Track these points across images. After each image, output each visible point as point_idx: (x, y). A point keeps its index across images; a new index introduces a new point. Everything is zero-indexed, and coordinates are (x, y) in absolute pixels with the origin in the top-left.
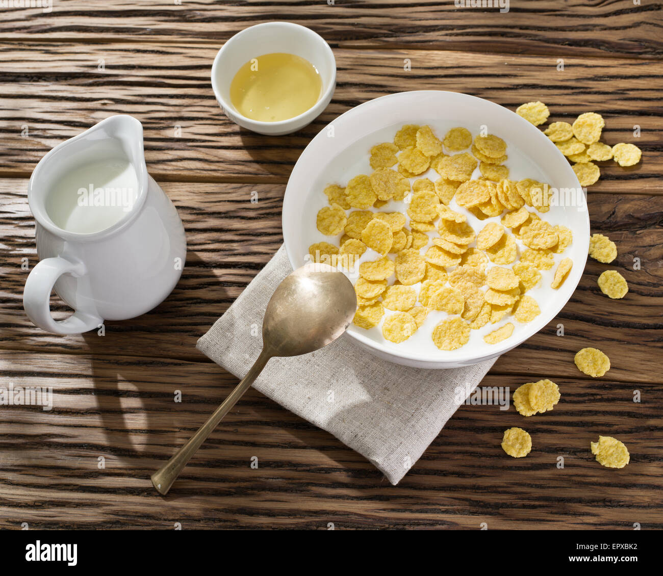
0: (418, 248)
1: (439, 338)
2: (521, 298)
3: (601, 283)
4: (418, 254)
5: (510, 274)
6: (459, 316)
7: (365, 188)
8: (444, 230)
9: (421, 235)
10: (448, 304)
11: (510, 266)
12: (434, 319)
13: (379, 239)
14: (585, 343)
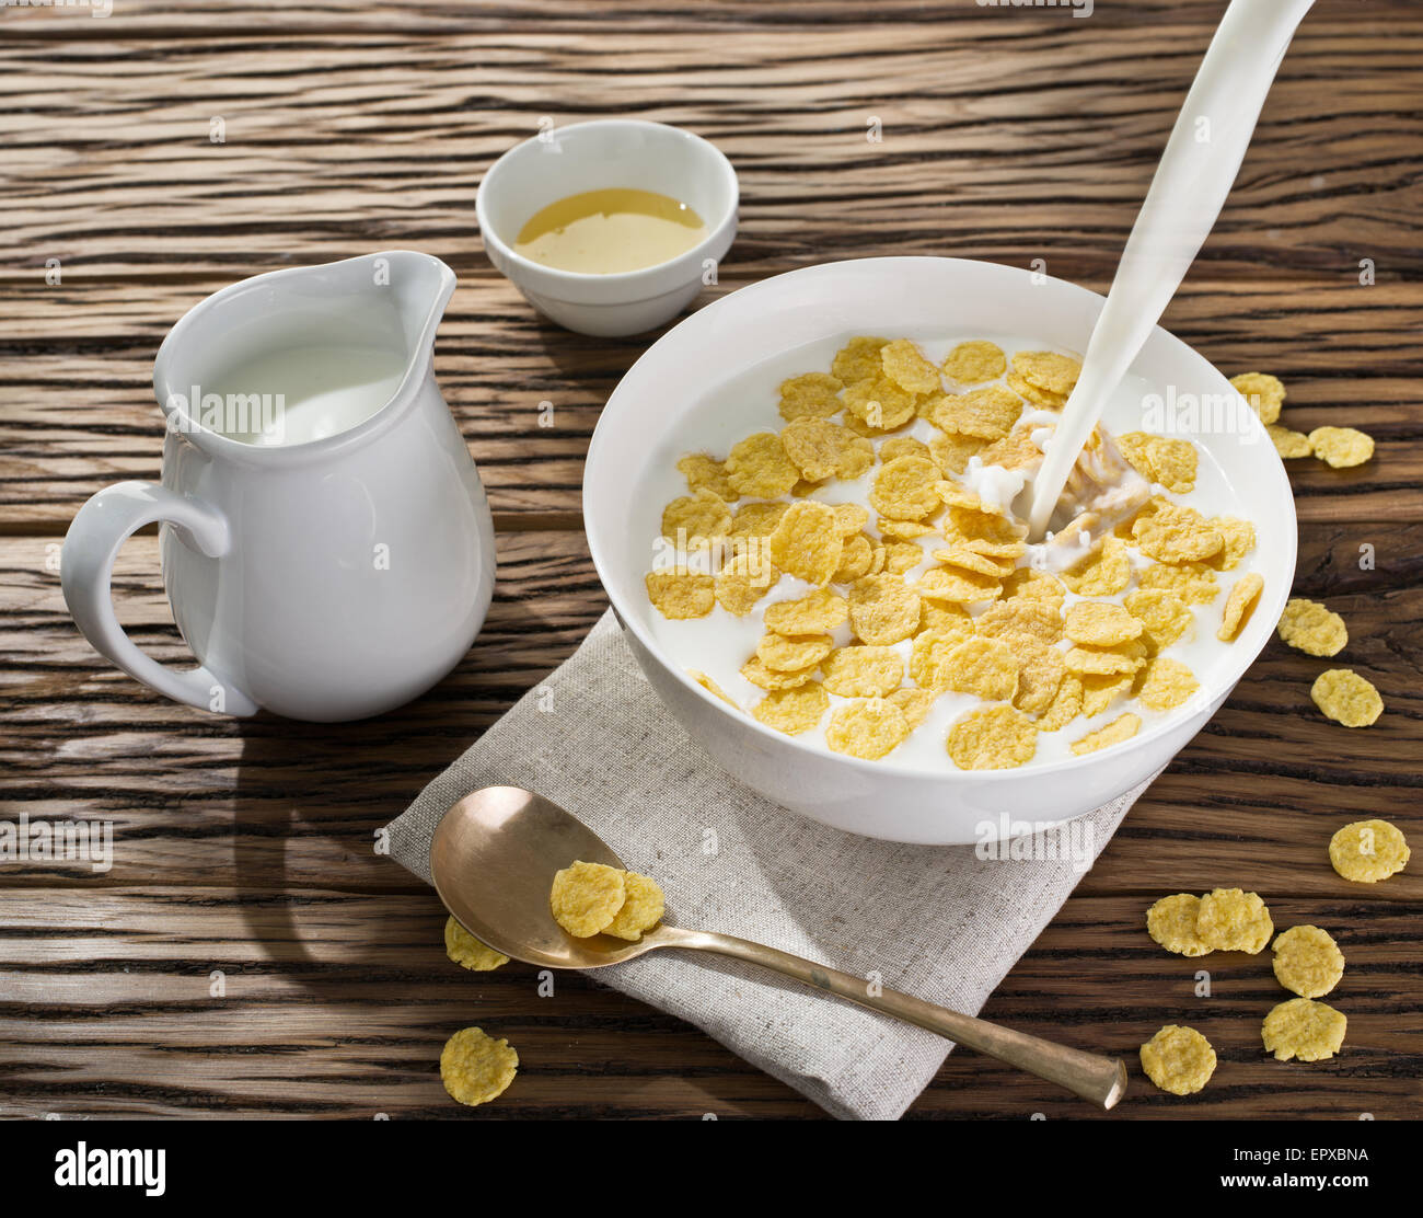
0: (900, 572)
1: (965, 750)
2: (1150, 664)
3: (1320, 695)
4: (901, 582)
5: (1119, 614)
6: (1007, 703)
7: (770, 458)
8: (958, 534)
9: (905, 547)
10: (979, 677)
11: (1117, 599)
12: (949, 712)
13: (809, 548)
14: (1297, 820)
